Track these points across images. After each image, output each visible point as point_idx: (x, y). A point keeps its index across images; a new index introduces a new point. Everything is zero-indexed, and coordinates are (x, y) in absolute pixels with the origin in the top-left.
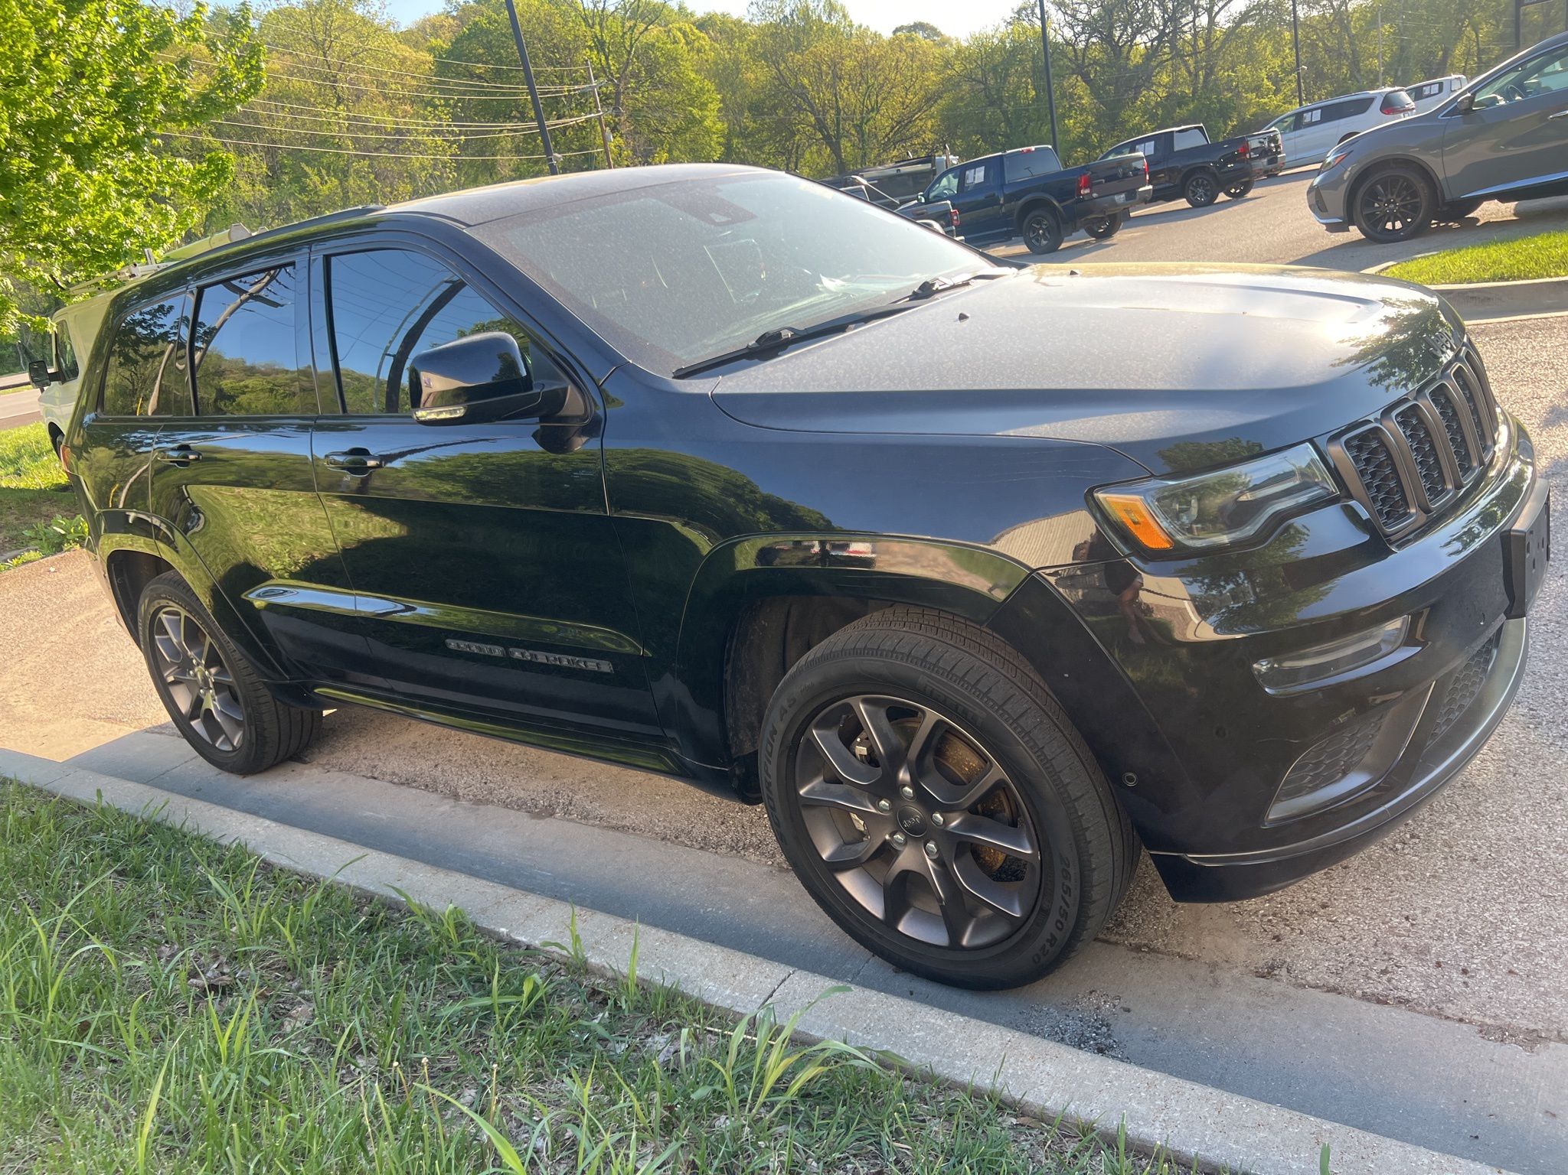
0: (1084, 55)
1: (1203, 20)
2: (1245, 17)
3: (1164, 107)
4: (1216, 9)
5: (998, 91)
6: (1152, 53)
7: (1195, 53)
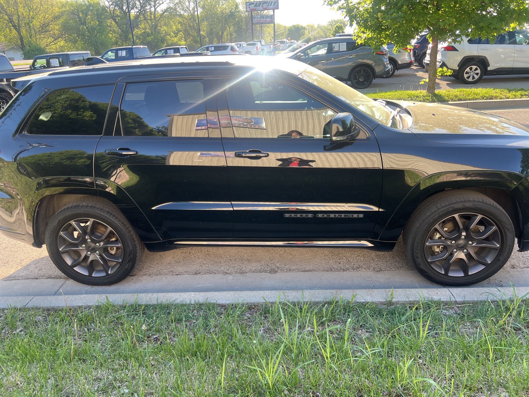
0: (113, 13)
1: (153, 9)
2: (166, 11)
3: (143, 36)
4: (156, 6)
5: (84, 19)
6: (137, 17)
7: (151, 20)
